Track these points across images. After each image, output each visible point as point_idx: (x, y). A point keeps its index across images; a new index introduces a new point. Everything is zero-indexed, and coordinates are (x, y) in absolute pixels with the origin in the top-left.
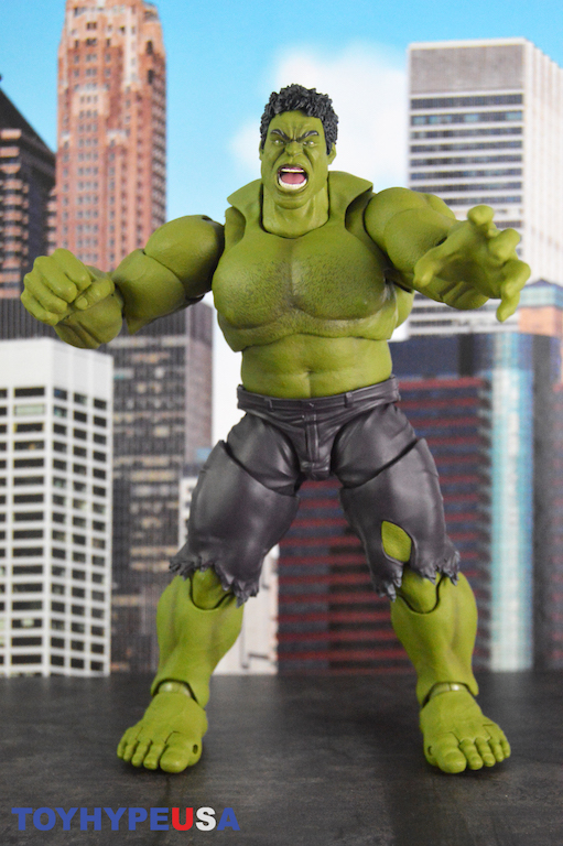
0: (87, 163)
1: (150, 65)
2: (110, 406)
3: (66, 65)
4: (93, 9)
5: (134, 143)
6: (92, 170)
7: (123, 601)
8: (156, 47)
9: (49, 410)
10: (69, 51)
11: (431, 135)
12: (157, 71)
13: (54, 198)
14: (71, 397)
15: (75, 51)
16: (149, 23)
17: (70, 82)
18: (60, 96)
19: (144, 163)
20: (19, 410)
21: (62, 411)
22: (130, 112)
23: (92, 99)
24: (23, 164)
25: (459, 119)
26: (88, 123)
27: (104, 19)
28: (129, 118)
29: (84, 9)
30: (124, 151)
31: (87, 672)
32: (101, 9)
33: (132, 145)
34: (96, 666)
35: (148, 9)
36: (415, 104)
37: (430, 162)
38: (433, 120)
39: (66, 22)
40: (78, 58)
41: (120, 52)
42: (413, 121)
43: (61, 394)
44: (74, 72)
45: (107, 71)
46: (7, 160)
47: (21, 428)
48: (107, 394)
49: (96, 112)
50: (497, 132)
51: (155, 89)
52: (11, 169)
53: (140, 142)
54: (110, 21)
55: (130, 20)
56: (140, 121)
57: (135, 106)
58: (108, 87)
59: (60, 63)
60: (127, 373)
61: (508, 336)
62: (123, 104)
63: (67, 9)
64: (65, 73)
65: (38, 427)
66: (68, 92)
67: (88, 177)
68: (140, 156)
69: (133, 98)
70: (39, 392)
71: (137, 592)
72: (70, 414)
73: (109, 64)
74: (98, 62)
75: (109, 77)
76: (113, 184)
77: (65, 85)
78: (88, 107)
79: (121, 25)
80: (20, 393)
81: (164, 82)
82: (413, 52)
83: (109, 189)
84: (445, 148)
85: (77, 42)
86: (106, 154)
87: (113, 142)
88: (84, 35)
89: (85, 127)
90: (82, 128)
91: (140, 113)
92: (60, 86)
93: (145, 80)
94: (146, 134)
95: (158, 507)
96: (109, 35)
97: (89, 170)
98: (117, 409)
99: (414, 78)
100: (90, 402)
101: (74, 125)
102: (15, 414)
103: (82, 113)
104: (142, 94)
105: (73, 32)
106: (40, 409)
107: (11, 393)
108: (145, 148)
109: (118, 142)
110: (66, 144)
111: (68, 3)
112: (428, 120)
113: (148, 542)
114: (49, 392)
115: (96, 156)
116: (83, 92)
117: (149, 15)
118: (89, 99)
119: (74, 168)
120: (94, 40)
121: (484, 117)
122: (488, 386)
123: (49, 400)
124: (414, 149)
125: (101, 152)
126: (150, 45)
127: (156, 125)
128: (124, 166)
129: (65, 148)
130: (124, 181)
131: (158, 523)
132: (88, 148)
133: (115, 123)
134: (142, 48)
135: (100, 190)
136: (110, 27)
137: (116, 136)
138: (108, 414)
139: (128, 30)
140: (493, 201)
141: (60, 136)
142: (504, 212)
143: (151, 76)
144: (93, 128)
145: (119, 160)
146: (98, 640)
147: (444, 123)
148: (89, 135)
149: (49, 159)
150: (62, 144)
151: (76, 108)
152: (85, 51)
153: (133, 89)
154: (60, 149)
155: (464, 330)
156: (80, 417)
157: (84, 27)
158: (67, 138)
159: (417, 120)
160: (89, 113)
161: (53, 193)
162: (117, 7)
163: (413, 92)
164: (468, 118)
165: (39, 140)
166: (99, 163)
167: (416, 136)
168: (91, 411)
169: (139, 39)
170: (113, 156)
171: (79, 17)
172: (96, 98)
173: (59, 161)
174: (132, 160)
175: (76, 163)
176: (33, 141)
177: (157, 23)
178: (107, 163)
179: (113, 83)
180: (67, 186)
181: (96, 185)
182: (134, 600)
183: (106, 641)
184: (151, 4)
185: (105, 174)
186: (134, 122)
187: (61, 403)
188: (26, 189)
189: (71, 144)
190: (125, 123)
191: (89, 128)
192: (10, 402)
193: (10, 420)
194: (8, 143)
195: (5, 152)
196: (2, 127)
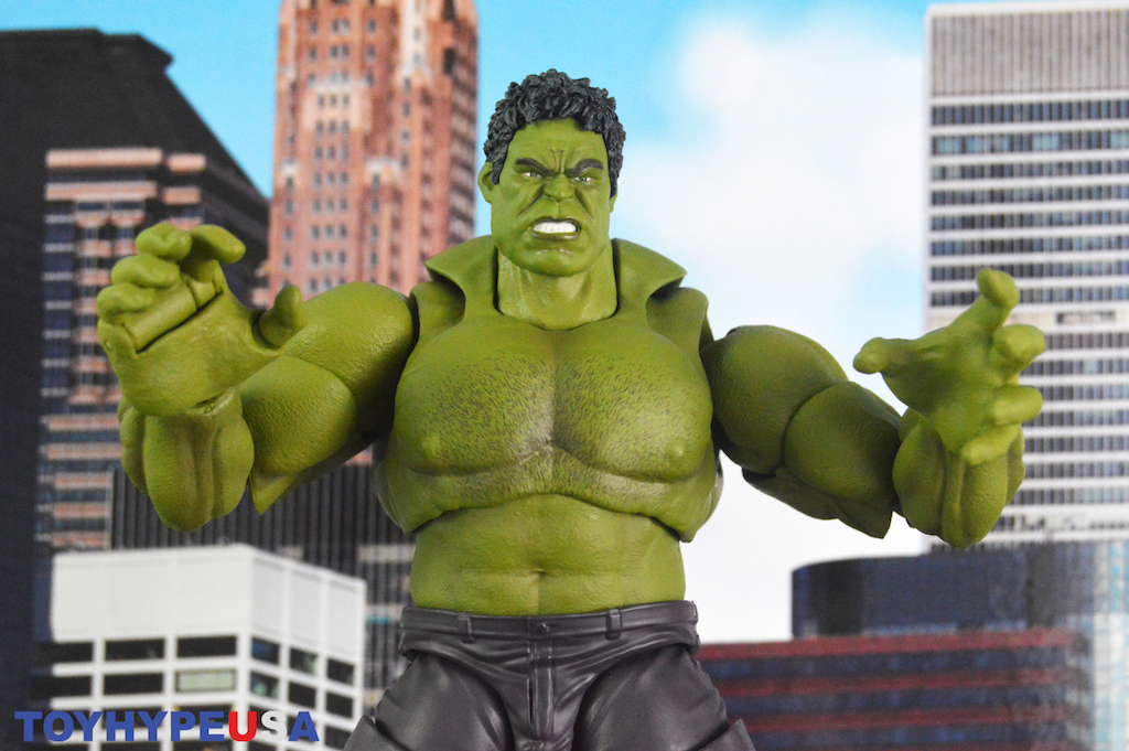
0: (328, 216)
1: (448, 40)
2: (359, 676)
3: (292, 37)
5: (415, 181)
6: (337, 230)
8: (461, 7)
9: (243, 680)
10: (299, 13)
11: (969, 173)
12: (463, 50)
13: (264, 283)
14: (284, 656)
15: (310, 14)
17: (298, 70)
18: (279, 95)
19: (434, 219)
20: (185, 682)
21: (267, 684)
22: (409, 126)
23: (340, 100)
24: (208, 218)
25: (1023, 143)
26: (332, 147)
28: (406, 136)
30: (397, 196)
33: (412, 187)
36: (940, 116)
37: (968, 223)
38: (976, 145)
40: (314, 26)
41: (394, 16)
42: (936, 146)
43: (265, 650)
44: (308, 51)
45: (369, 49)
46: (180, 210)
48: (354, 653)
49: (346, 126)
50: (1094, 168)
51: (457, 83)
53: (426, 179)
56: (428, 142)
57: (419, 113)
58: (370, 79)
59: (282, 34)
60: (393, 612)
61: (1119, 548)
62: (397, 110)
64: (290, 53)
66: (296, 88)
67: (328, 242)
68: (426, 205)
69: (415, 99)
70: (226, 646)
72: (283, 690)
73: (373, 37)
74: (353, 34)
75: (371, 61)
76: (374, 258)
77: (291, 75)
78: (330, 114)
80: (191, 647)
81: (473, 70)
82: (935, 21)
83: (367, 262)
84: (997, 197)
86: (362, 203)
87: (376, 179)
89: (326, 152)
90: (319, 153)
91: (428, 127)
92: (280, 76)
93: (439, 67)
94: (438, 166)
97: (330, 229)
98: (371, 682)
99: (938, 68)
100: (321, 667)
101: (304, 146)
102: (178, 690)
103: (320, 127)
104: (433, 91)
106: (226, 680)
107: (171, 648)
108: (437, 192)
109: (385, 179)
110: (290, 182)
112: (964, 145)
114: (244, 647)
115: (344, 205)
116: (323, 87)
118: (334, 100)
119: (304, 229)
121: (1068, 141)
122: (1083, 646)
123: (243, 662)
124: (938, 198)
125: (353, 198)
126: (449, 4)
127: (457, 149)
128: (396, 224)
129: (287, 190)
130: (395, 250)
132: (329, 189)
133: (381, 144)
134: (434, 9)
135: (350, 269)
137: (382, 169)
138: (356, 692)
140: (1089, 295)
141: (278, 166)
142: (1111, 315)
143: (450, 60)
144: (339, 152)
145: (387, 211)
147: (993, 150)
148: (330, 165)
149: (257, 209)
150: (282, 182)
151: (310, 116)
152: (328, 12)
153: (417, 82)
154: (277, 191)
155: (1038, 537)
156: (301, 695)
158: (290, 170)
159: (941, 146)
160: (333, 126)
161: (261, 272)
163: (935, 94)
164: (1036, 143)
165: (239, 174)
166: (351, 218)
167: (942, 174)
168: (322, 684)
170: (376, 205)
172: (346, 100)
173: (276, 213)
174: (412, 213)
175: (306, 217)
176: (228, 176)
178: (363, 217)
179: (377, 73)
180: (288, 260)
181: (343, 258)
185: (361, 237)
186: (417, 142)
187: (266, 668)
189: (298, 182)
190: (399, 143)
191: (332, 153)
192: (169, 665)
193: (168, 700)
194: (183, 179)
195: (175, 196)
196: (169, 150)
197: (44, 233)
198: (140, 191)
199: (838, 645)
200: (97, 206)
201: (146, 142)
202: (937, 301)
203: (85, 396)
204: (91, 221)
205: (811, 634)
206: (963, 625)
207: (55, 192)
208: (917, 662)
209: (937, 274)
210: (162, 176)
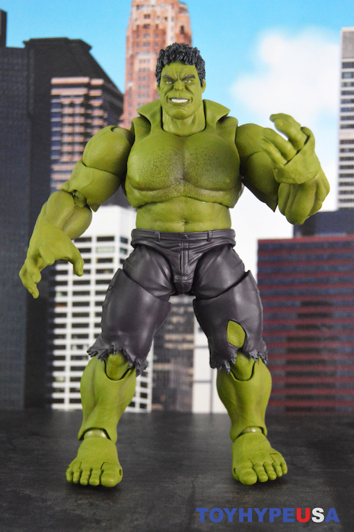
0: (143, 100)
1: (182, 41)
3: (131, 40)
4: (148, 6)
7: (160, 367)
8: (186, 29)
9: (117, 250)
10: (133, 32)
13: (122, 121)
15: (137, 32)
16: (182, 15)
17: (133, 50)
18: (127, 59)
20: (99, 250)
21: (124, 251)
23: (147, 61)
24: (104, 100)
26: (144, 77)
27: (155, 12)
29: (142, 6)
31: (137, 410)
32: (153, 6)
34: (143, 406)
35: (182, 6)
36: (345, 65)
39: (131, 14)
40: (138, 36)
41: (164, 32)
42: (343, 76)
43: (124, 240)
44: (136, 44)
45: (156, 44)
46: (95, 98)
47: (100, 261)
49: (149, 69)
52: (96, 103)
54: (159, 13)
55: (170, 13)
58: (156, 53)
59: (128, 39)
63: (133, 6)
64: (130, 45)
65: (110, 260)
66: (132, 57)
70: (111, 239)
71: (168, 361)
73: (157, 39)
74: (151, 39)
75: (157, 48)
77: (130, 52)
78: (144, 65)
79: (166, 15)
80: (100, 239)
82: (344, 33)
85: (138, 26)
86: (154, 95)
88: (142, 22)
89: (142, 79)
90: (140, 78)
92: (127, 53)
95: (182, 310)
96: (157, 22)
99: (345, 49)
101: (135, 76)
102: (97, 252)
103: (140, 70)
105: (136, 20)
106: (111, 250)
107: (94, 239)
110: (130, 88)
111: (133, 2)
112: (352, 75)
113: (175, 331)
114: (117, 239)
115: (148, 97)
116: (141, 56)
117: (182, 10)
118: (144, 61)
119: (135, 104)
120: (149, 25)
123: (117, 244)
124: (344, 93)
125: (151, 94)
126: (182, 28)
129: (129, 91)
131: (181, 320)
132: (144, 90)
134: (178, 30)
136: (158, 17)
139: (169, 19)
141: (127, 83)
144: (147, 79)
146: (144, 390)
148: (144, 83)
149: (120, 97)
150: (128, 88)
151: (137, 66)
152: (143, 31)
154: (127, 91)
157: (142, 17)
158: (131, 84)
159: (346, 75)
160: (144, 70)
161: (121, 118)
162: (163, 5)
163: (343, 58)
165: (114, 86)
167: (345, 85)
169: (176, 24)
171: (139, 11)
172: (149, 60)
173: (126, 99)
175: (136, 100)
176: (110, 86)
177: (187, 15)
180: (130, 113)
182: (166, 367)
183: (149, 391)
184: (183, 3)
187: (124, 246)
188: (106, 116)
189: (133, 89)
191: (144, 79)
192: (93, 245)
193: (93, 256)
194: (96, 87)
195: (94, 93)
196: (92, 77)
197: (51, 105)
198: (82, 91)
199: (308, 239)
200: (68, 97)
201: (84, 75)
202: (343, 127)
203: (65, 158)
204: (66, 101)
205: (299, 236)
206: (348, 233)
207: (55, 92)
208: (333, 245)
209: (343, 118)
210: (89, 86)
